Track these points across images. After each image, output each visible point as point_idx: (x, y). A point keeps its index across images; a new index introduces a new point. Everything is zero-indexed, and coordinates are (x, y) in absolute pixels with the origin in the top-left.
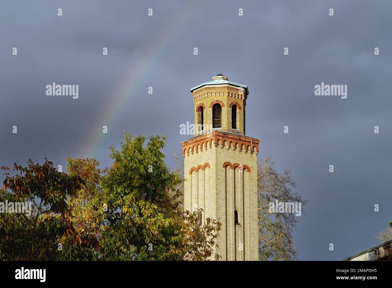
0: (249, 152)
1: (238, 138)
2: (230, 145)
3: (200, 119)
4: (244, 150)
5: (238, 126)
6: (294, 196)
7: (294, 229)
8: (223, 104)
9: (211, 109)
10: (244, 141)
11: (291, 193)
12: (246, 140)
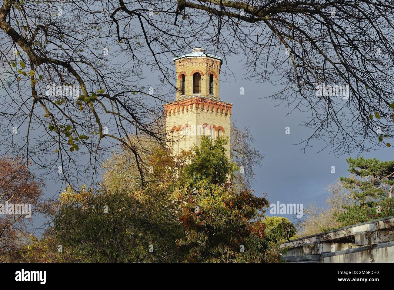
0: (224, 115)
1: (215, 103)
2: (208, 109)
3: (182, 85)
4: (219, 113)
5: (214, 92)
6: (253, 150)
7: (253, 181)
8: (202, 73)
9: (192, 77)
10: (220, 105)
11: (250, 147)
12: (222, 104)
